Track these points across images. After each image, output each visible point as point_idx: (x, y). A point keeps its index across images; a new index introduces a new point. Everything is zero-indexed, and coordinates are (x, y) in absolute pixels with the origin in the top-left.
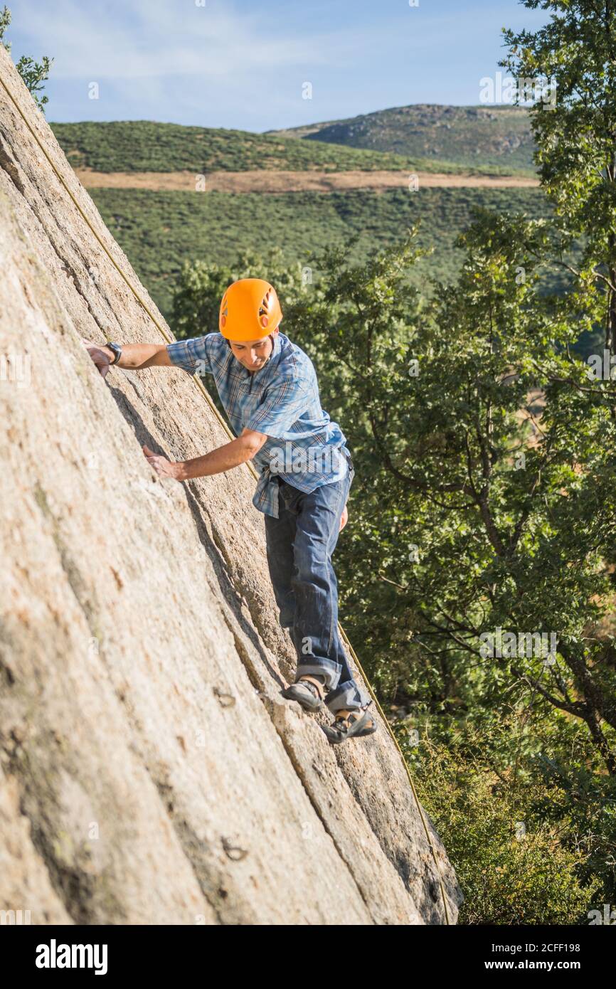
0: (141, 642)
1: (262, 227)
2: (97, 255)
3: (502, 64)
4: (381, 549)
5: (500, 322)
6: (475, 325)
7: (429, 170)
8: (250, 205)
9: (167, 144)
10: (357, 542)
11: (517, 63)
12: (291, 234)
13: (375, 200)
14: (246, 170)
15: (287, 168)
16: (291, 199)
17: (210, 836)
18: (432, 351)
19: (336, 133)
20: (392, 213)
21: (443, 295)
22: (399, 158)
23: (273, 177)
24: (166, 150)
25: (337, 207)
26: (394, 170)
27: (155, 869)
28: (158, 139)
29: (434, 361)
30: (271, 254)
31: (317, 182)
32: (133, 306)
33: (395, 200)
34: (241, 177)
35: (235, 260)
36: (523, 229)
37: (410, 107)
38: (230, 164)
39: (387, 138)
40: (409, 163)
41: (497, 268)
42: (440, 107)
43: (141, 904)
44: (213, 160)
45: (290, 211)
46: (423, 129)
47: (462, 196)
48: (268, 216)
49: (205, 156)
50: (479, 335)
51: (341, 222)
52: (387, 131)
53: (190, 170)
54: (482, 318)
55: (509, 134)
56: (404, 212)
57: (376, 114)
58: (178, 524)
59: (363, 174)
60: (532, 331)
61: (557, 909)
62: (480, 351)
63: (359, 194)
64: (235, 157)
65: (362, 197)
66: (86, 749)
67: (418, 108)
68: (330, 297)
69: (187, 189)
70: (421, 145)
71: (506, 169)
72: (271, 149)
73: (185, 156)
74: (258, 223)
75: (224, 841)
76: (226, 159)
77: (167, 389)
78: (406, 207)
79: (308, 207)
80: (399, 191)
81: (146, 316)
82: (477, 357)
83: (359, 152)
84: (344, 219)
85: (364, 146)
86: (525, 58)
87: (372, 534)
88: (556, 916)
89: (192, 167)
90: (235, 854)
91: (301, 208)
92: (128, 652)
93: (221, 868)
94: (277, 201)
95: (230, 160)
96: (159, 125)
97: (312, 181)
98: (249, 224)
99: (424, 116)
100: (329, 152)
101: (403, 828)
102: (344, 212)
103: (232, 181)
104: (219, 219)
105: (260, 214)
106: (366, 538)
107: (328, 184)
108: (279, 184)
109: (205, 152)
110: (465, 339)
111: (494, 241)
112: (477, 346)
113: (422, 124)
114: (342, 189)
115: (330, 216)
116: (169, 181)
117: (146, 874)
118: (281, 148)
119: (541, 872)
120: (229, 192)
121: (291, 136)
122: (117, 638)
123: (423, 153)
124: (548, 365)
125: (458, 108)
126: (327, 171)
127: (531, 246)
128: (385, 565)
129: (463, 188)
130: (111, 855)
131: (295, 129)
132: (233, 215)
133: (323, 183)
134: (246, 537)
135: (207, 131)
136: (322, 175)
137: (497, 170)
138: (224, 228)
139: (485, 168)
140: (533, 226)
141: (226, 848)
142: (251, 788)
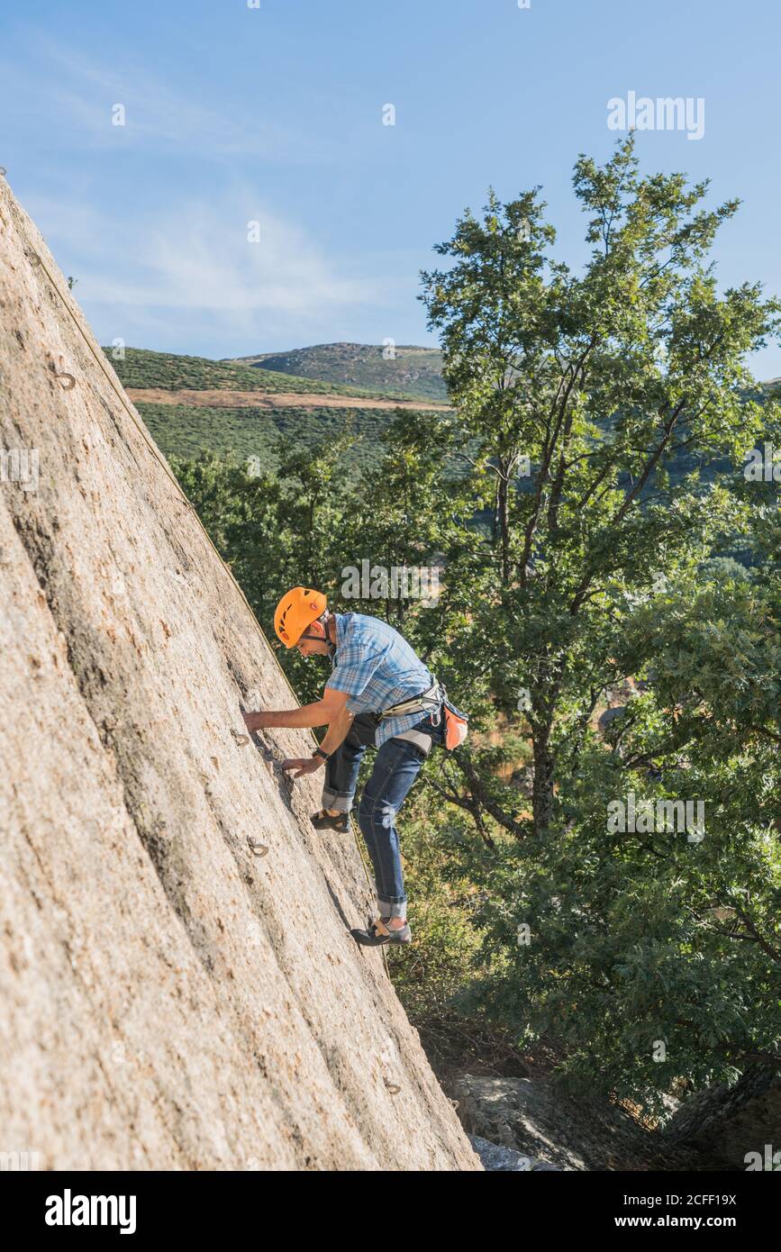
0: (184, 682)
1: (217, 434)
2: (120, 411)
3: (420, 298)
4: (315, 674)
5: (413, 498)
6: (394, 501)
7: (348, 395)
8: (208, 417)
9: (144, 366)
10: (297, 669)
11: (431, 298)
12: (239, 441)
13: (306, 416)
14: (206, 389)
15: (237, 389)
16: (240, 413)
17: (240, 835)
18: (361, 519)
19: (275, 363)
20: (319, 427)
21: (370, 477)
22: (325, 384)
23: (226, 395)
24: (143, 371)
25: (276, 421)
26: (320, 393)
27: (209, 847)
28: (137, 362)
29: (362, 528)
30: (226, 452)
31: (260, 401)
32: (146, 454)
33: (321, 417)
34: (200, 394)
35: (199, 456)
36: (433, 427)
37: (334, 344)
38: (193, 384)
39: (316, 368)
40: (333, 388)
41: (412, 457)
42: (357, 345)
43: (202, 870)
44: (180, 380)
45: (239, 423)
46: (344, 363)
47: (373, 416)
48: (222, 426)
49: (174, 377)
50: (399, 507)
51: (279, 433)
52: (316, 363)
53: (160, 387)
54: (399, 496)
55: (411, 369)
56: (327, 427)
57: (308, 349)
58: (198, 607)
59: (297, 395)
60: (437, 508)
61: (452, 954)
62: (398, 520)
63: (294, 411)
64: (197, 379)
65: (295, 413)
66: (158, 744)
67: (340, 345)
68: (281, 474)
69: (159, 402)
70: (342, 375)
71: (408, 395)
72: (226, 374)
73: (157, 376)
74: (214, 431)
75: (249, 839)
76: (190, 380)
77: (173, 519)
78: (329, 423)
79: (253, 420)
80: (325, 409)
81: (157, 462)
82: (396, 524)
83: (294, 378)
84: (280, 430)
85: (298, 374)
86: (438, 294)
87: (309, 663)
88: (450, 959)
89: (163, 385)
90: (257, 850)
91: (247, 421)
92: (176, 685)
93: (248, 861)
94: (229, 414)
95: (193, 381)
96: (137, 351)
97: (257, 400)
98: (206, 432)
99: (345, 352)
100: (271, 377)
101: (350, 872)
102: (281, 425)
103: (194, 398)
104: (183, 426)
105: (215, 424)
106: (304, 665)
107: (269, 403)
108: (231, 401)
109: (173, 374)
110: (387, 510)
111: (412, 434)
112: (396, 517)
113: (343, 358)
114: (280, 407)
115: (269, 427)
116: (144, 395)
117: (204, 849)
118: (233, 373)
119: (440, 925)
120: (192, 406)
121: (241, 363)
122: (168, 673)
123: (344, 381)
124: (449, 534)
125: (371, 347)
126: (269, 392)
127: (440, 441)
128: (319, 687)
129: (374, 409)
130: (179, 828)
131: (244, 359)
132: (195, 424)
133: (265, 401)
134: (233, 638)
135: (175, 358)
136: (265, 395)
137: (400, 396)
138: (187, 434)
139: (391, 394)
140: (442, 425)
141: (252, 846)
142: (260, 809)
